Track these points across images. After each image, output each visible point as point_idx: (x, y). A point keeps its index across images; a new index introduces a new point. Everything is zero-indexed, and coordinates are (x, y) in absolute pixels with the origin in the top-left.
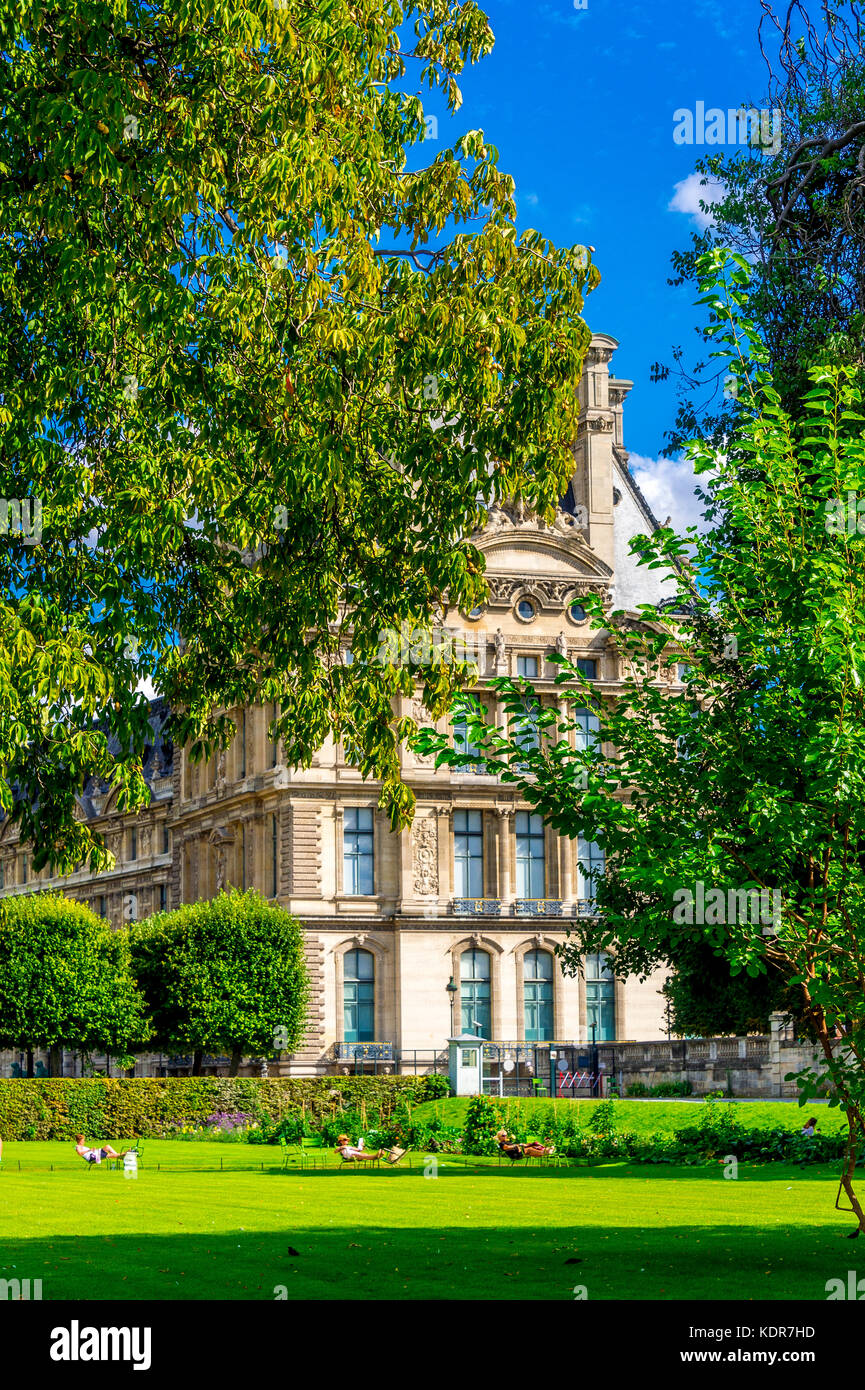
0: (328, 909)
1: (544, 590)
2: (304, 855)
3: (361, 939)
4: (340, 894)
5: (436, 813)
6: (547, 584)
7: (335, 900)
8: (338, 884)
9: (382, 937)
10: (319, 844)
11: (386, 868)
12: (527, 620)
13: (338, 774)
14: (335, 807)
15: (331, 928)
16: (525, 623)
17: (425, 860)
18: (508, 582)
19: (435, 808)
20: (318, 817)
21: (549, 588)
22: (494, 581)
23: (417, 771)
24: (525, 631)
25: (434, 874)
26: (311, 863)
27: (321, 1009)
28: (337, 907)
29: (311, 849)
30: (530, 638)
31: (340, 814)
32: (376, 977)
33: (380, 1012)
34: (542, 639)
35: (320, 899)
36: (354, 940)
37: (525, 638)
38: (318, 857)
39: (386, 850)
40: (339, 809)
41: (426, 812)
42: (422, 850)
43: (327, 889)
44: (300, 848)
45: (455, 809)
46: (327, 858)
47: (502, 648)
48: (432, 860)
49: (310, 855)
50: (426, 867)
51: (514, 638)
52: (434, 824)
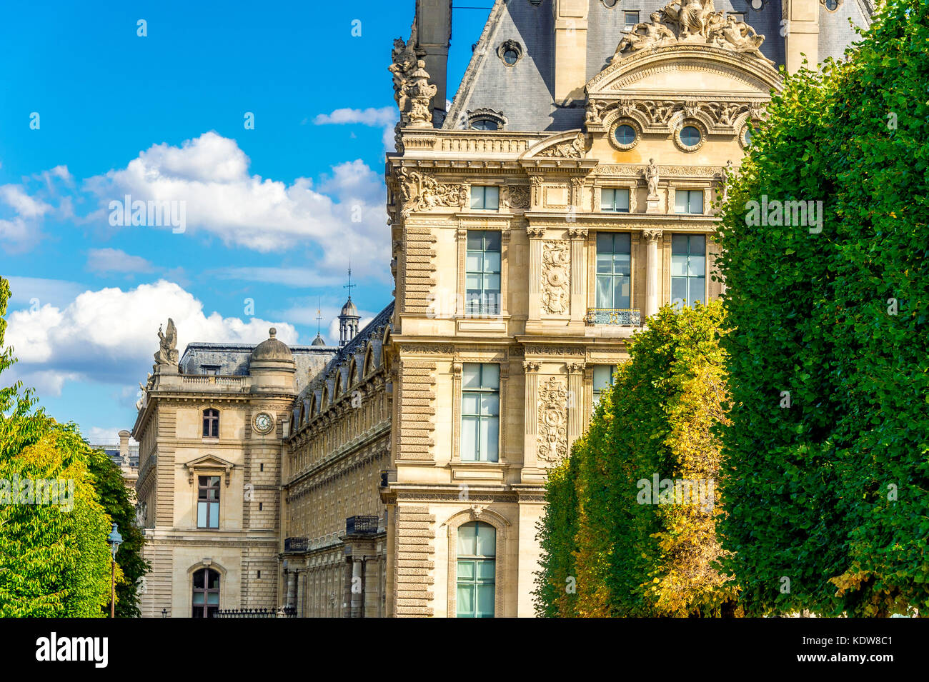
0: (442, 477)
1: (710, 113)
2: (414, 417)
3: (478, 510)
4: (455, 460)
5: (567, 370)
6: (714, 107)
7: (449, 467)
8: (454, 448)
9: (503, 508)
10: (432, 404)
11: (511, 431)
12: (690, 148)
13: (457, 326)
14: (453, 363)
15: (442, 497)
16: (686, 151)
17: (552, 423)
18: (668, 105)
19: (565, 364)
20: (432, 374)
21: (716, 109)
22: (649, 104)
23: (545, 323)
24: (688, 160)
25: (563, 438)
26: (423, 425)
27: (430, 588)
28: (453, 474)
29: (422, 410)
30: (692, 169)
31: (458, 371)
32: (497, 555)
33: (500, 593)
34: (707, 169)
35: (433, 465)
36: (471, 512)
37: (686, 169)
38: (431, 419)
39: (511, 411)
40: (456, 366)
41: (556, 369)
42: (549, 411)
43: (441, 454)
44: (409, 409)
45: (589, 366)
46: (442, 420)
47: (654, 181)
48: (561, 422)
49: (422, 417)
50: (553, 431)
51: (673, 169)
52: (564, 383)
